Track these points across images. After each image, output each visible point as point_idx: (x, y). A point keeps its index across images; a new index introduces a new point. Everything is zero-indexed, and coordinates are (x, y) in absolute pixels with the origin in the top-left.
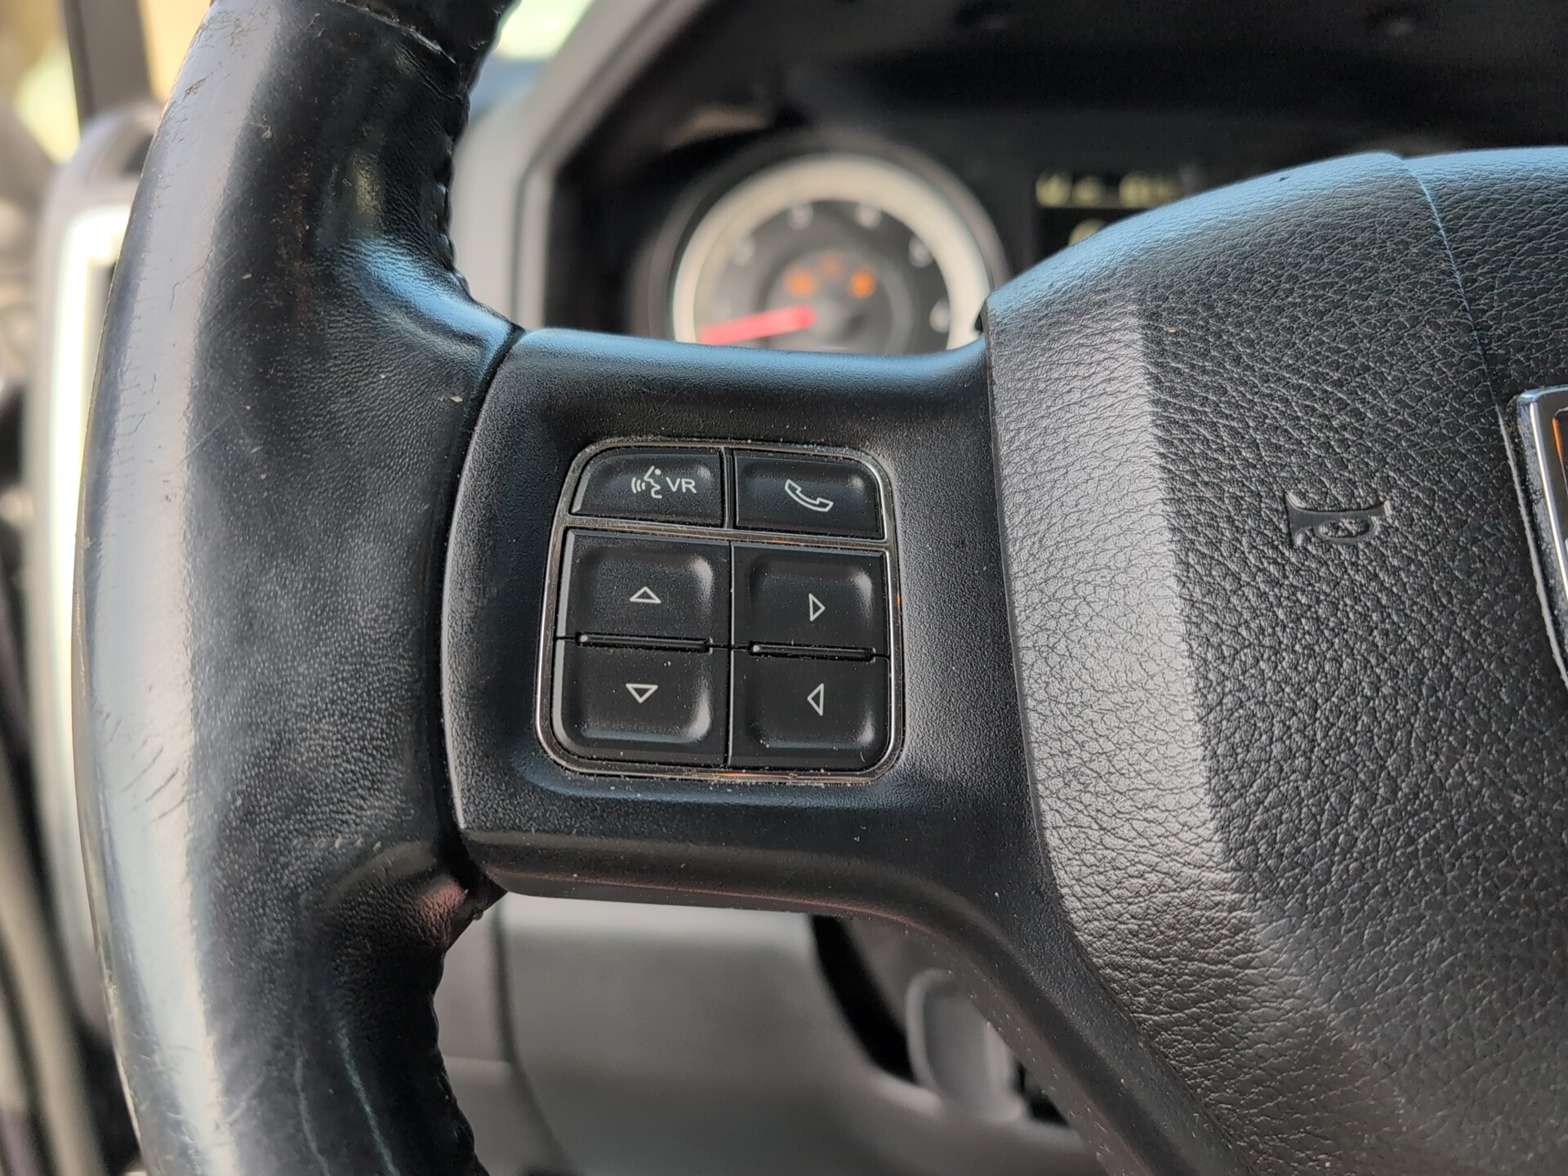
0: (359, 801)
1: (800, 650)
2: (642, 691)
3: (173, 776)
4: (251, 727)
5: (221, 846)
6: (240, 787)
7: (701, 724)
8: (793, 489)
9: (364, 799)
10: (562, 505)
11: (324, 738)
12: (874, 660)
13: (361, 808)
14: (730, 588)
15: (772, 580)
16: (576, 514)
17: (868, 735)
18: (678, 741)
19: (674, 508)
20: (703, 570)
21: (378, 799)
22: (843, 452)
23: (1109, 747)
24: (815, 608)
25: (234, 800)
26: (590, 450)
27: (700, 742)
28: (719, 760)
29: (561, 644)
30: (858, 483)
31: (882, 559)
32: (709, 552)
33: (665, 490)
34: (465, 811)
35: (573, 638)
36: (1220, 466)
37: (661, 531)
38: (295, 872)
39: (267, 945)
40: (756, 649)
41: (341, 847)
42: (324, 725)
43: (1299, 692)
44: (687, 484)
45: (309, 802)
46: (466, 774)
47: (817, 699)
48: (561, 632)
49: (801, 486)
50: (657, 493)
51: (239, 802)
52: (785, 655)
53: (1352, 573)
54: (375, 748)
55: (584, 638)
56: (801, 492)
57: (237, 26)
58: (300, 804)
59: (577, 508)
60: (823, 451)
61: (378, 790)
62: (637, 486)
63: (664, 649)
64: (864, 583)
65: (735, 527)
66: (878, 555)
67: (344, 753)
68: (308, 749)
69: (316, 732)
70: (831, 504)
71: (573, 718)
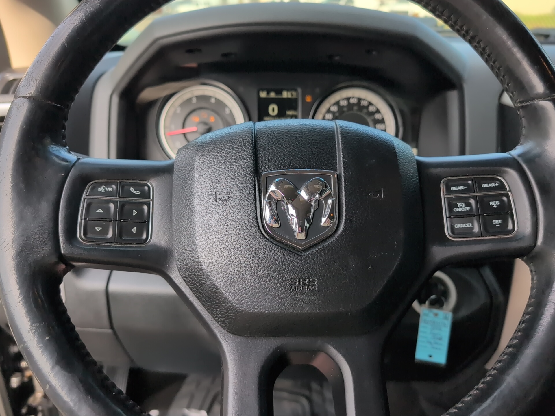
0: (43, 248)
1: (131, 221)
2: (98, 229)
3: (8, 244)
4: (22, 236)
5: (17, 256)
6: (20, 246)
7: (110, 234)
8: (132, 190)
9: (44, 248)
10: (84, 194)
11: (36, 237)
12: (147, 223)
13: (43, 249)
14: (117, 209)
15: (127, 207)
16: (88, 195)
17: (144, 236)
18: (105, 238)
19: (107, 193)
20: (112, 206)
21: (46, 248)
22: (145, 182)
23: (185, 238)
24: (135, 213)
25: (19, 248)
26: (91, 183)
27: (110, 238)
28: (114, 241)
29: (83, 220)
30: (146, 188)
31: (150, 203)
32: (113, 202)
33: (105, 191)
34: (63, 250)
35: (85, 219)
36: (206, 186)
37: (104, 198)
38: (30, 260)
39: (25, 273)
40: (122, 221)
41: (39, 256)
42: (36, 235)
43: (215, 228)
44: (110, 189)
45: (33, 248)
46: (63, 244)
47: (134, 230)
48: (83, 218)
49: (134, 188)
50: (104, 191)
51: (20, 248)
52: (127, 222)
53: (225, 206)
54: (46, 239)
55: (88, 219)
56: (134, 190)
57: (18, 106)
58: (32, 248)
59: (87, 194)
60: (140, 182)
61: (46, 246)
62: (99, 190)
63: (103, 221)
64: (145, 208)
65: (119, 197)
66: (149, 202)
67: (40, 240)
68: (33, 239)
69: (35, 236)
70: (140, 192)
71: (85, 234)
